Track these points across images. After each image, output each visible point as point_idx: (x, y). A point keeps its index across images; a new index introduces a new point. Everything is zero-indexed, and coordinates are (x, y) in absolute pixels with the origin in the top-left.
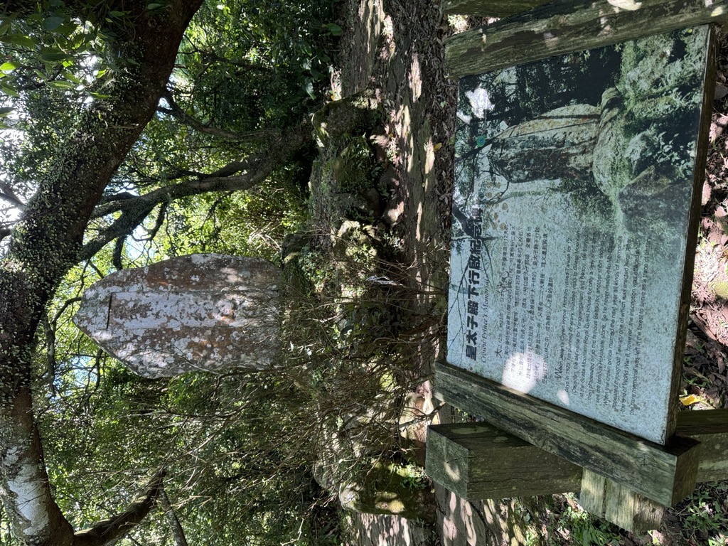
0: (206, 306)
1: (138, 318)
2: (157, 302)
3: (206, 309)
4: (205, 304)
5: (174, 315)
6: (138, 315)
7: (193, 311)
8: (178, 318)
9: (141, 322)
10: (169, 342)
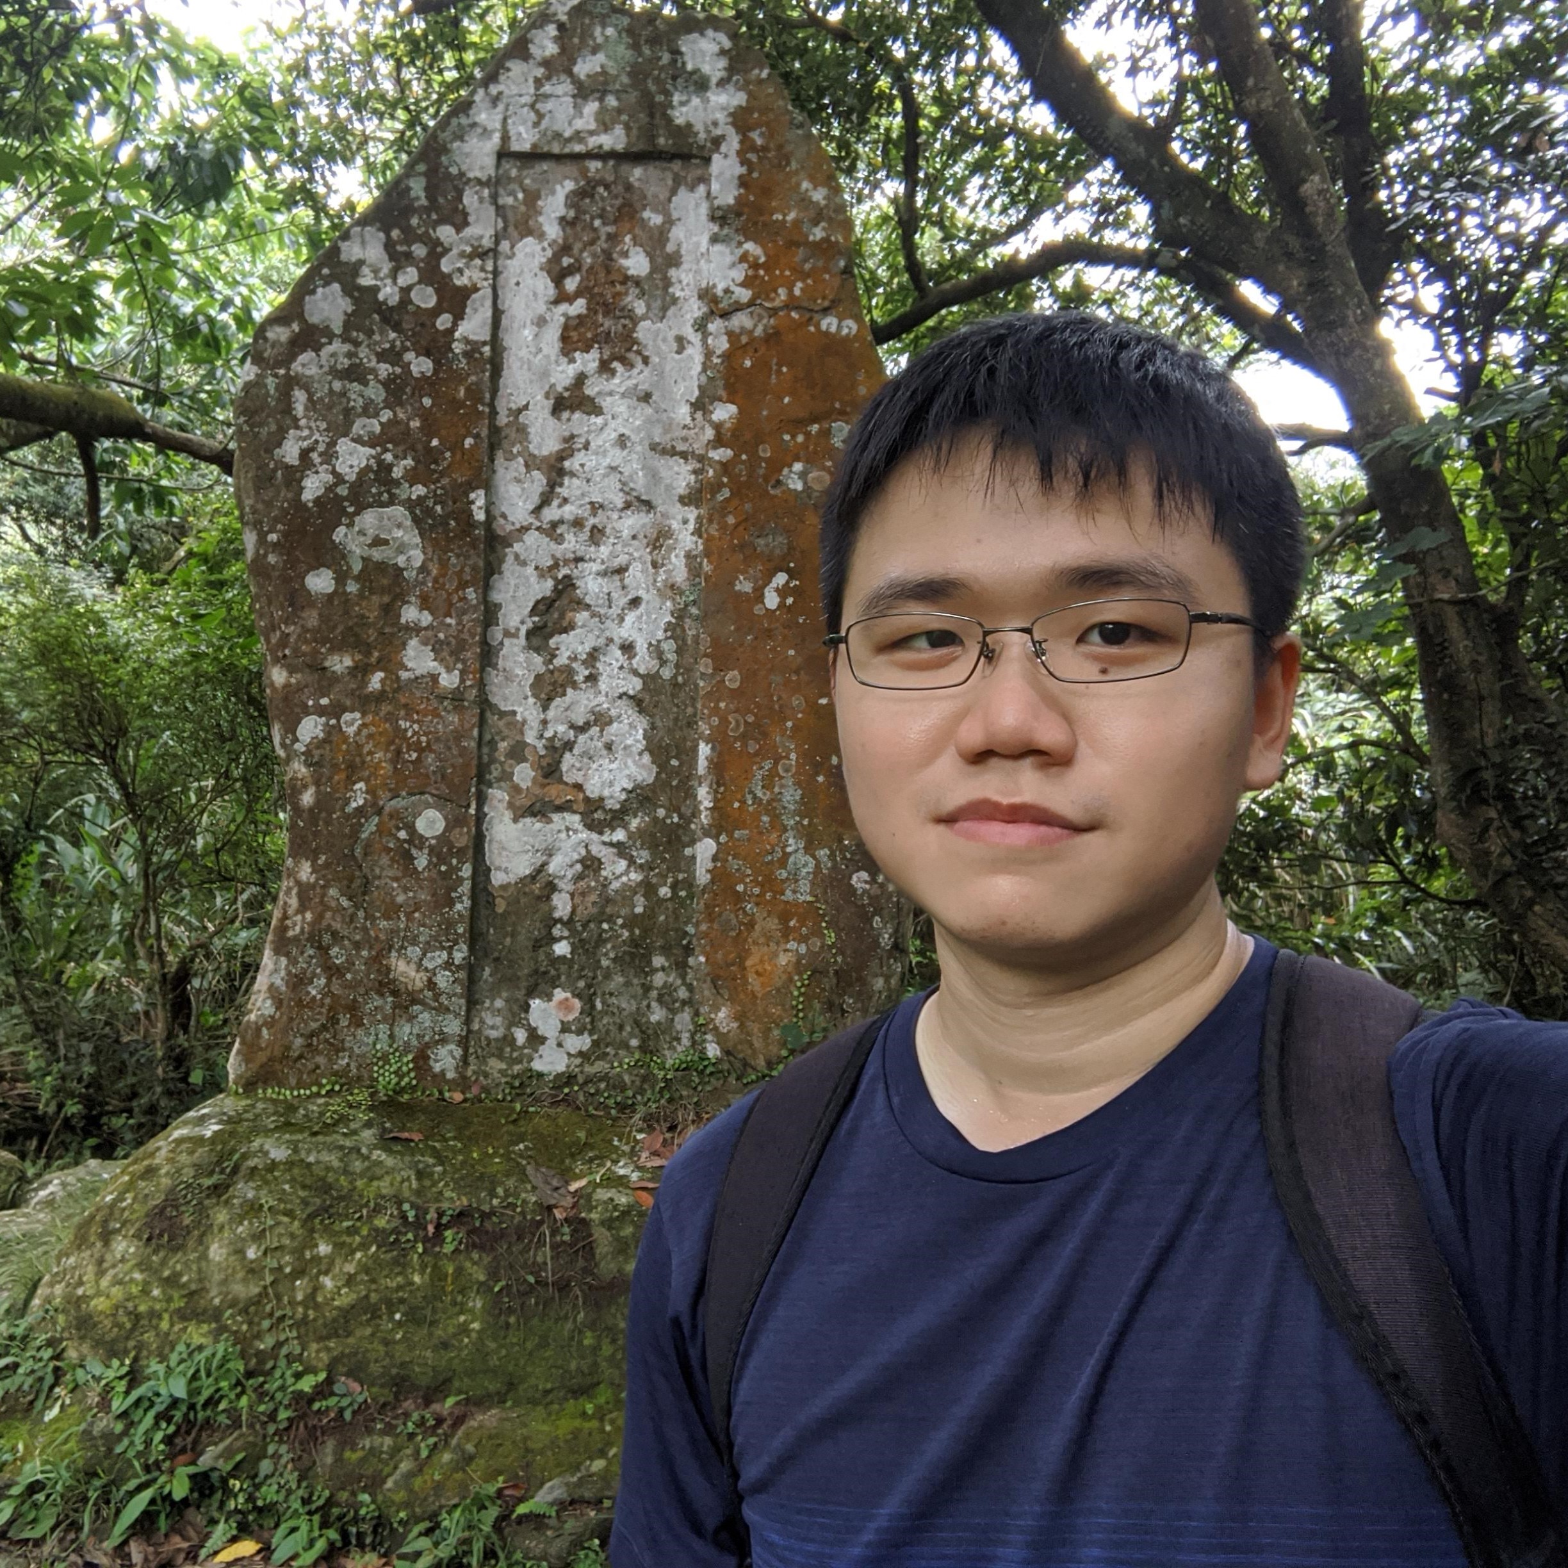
0: (616, 656)
1: (563, 307)
2: (646, 397)
3: (593, 657)
4: (628, 648)
5: (570, 487)
6: (579, 307)
7: (591, 586)
8: (551, 513)
9: (541, 322)
10: (413, 477)
